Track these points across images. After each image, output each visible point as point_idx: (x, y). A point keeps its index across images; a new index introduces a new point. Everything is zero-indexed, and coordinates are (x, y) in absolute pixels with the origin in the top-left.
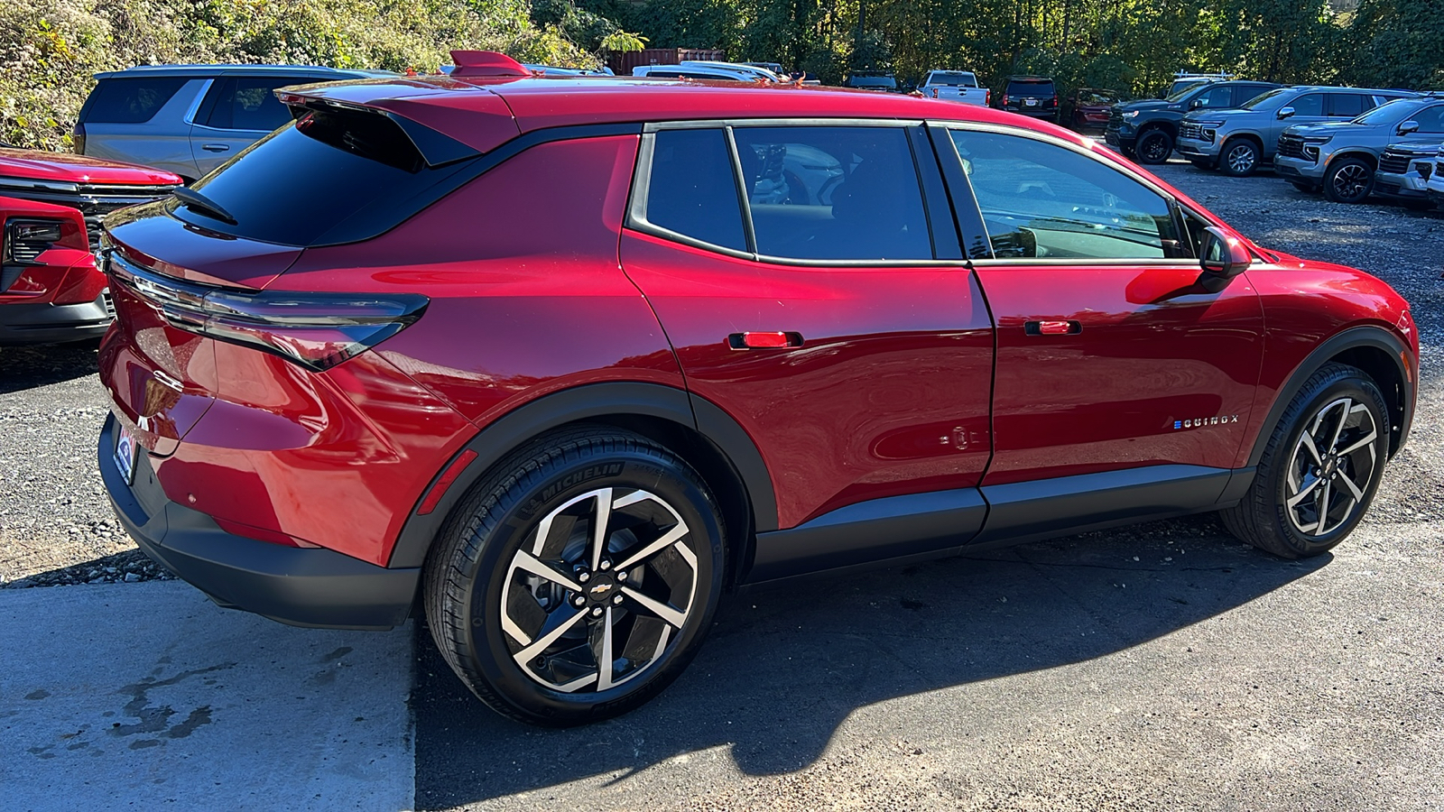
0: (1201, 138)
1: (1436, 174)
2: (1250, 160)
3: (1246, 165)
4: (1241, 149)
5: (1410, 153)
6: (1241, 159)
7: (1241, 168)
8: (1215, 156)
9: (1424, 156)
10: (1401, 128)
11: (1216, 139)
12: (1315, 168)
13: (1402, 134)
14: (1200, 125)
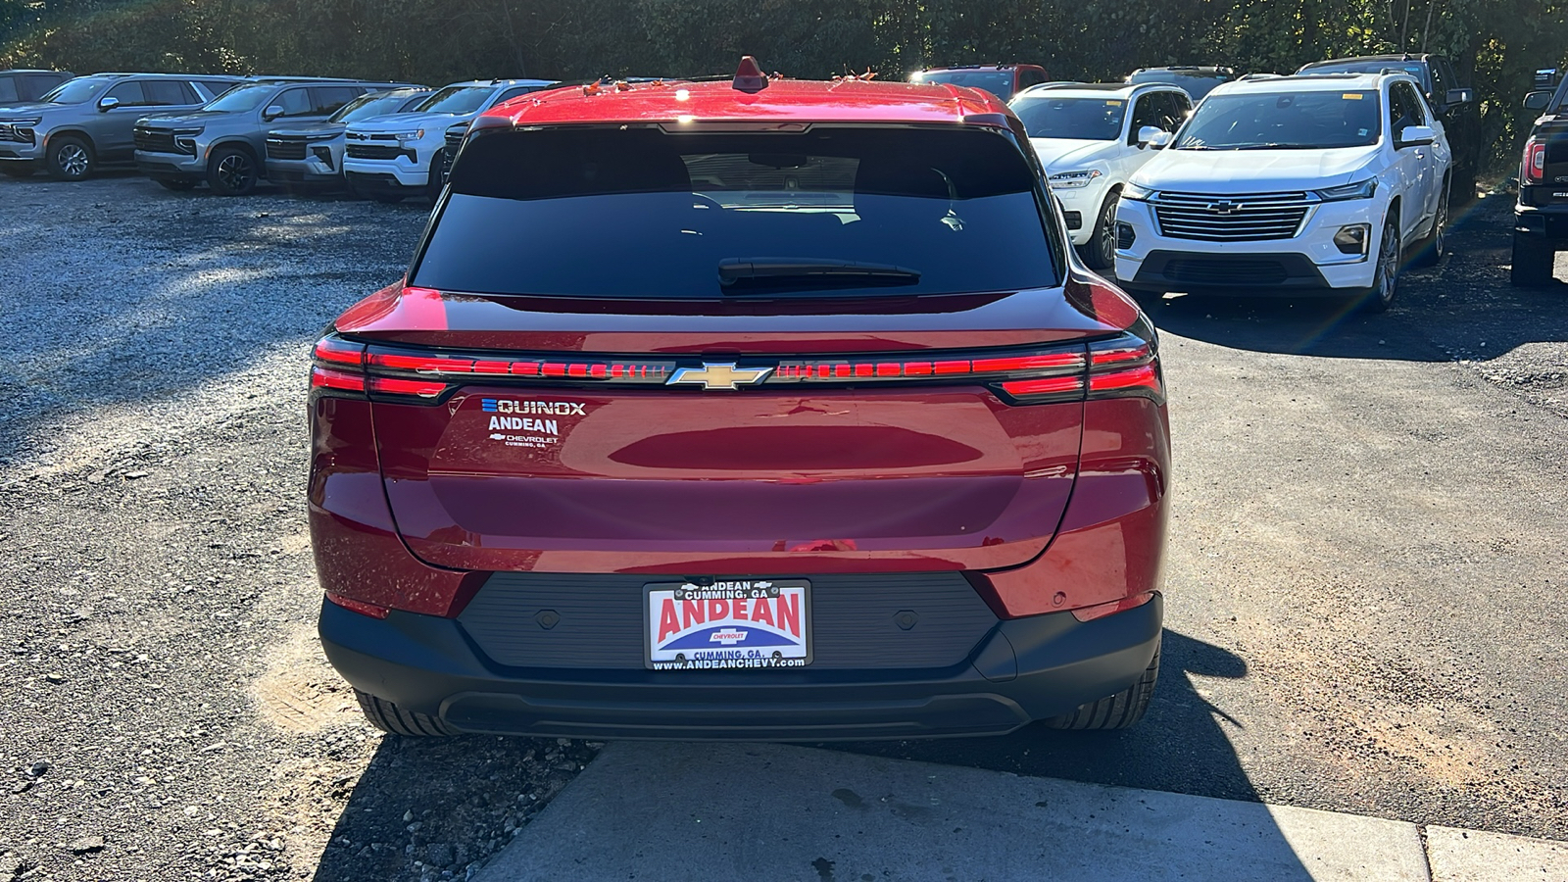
0: (16, 140)
1: (349, 156)
2: (82, 161)
3: (81, 167)
4: (69, 148)
5: (304, 138)
6: (72, 161)
7: (76, 171)
8: (41, 159)
9: (317, 139)
10: (267, 113)
11: (37, 139)
12: (195, 162)
13: (270, 120)
14: (9, 124)
